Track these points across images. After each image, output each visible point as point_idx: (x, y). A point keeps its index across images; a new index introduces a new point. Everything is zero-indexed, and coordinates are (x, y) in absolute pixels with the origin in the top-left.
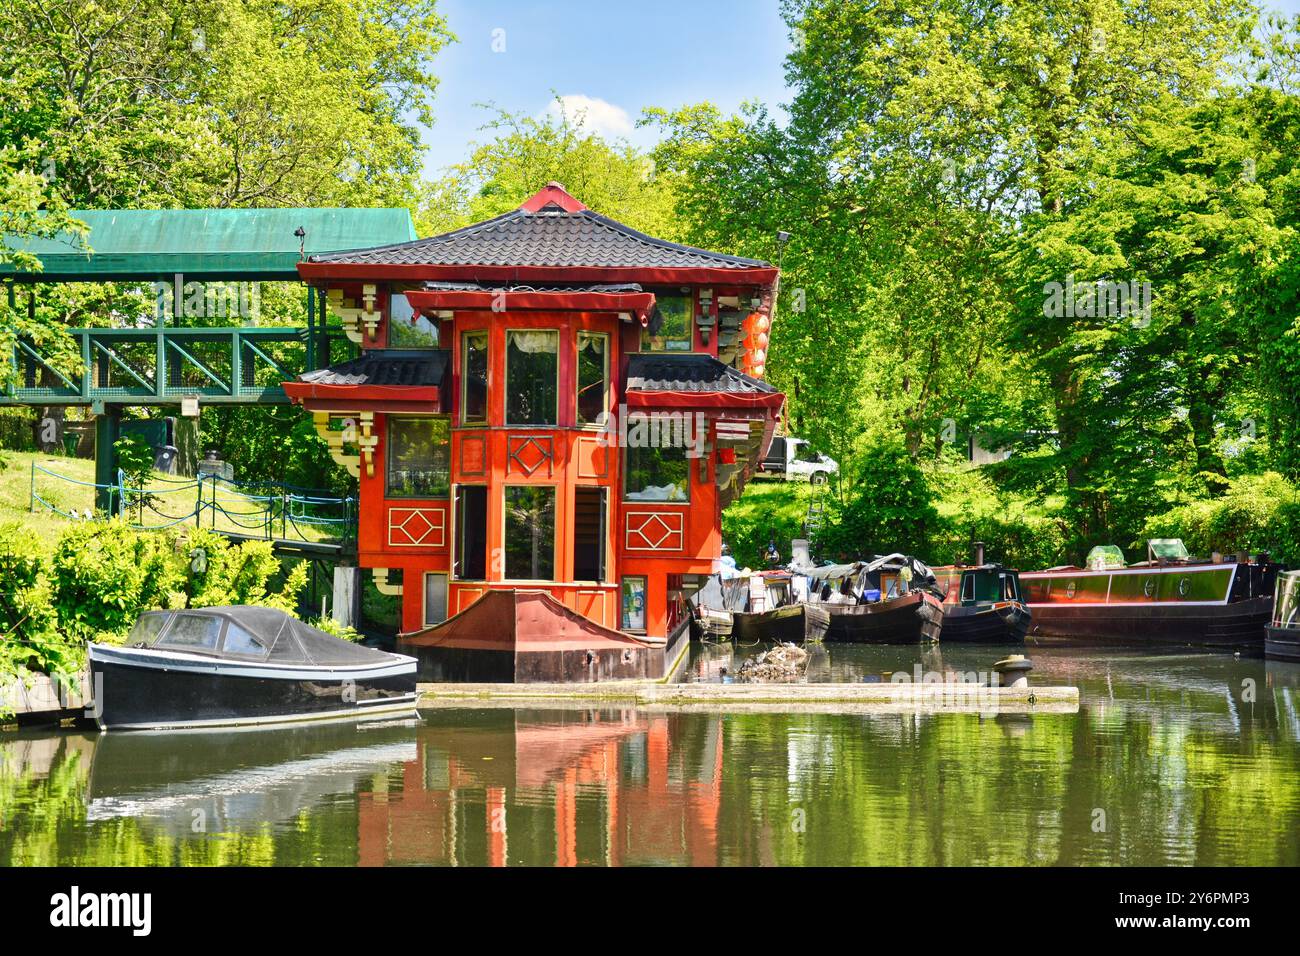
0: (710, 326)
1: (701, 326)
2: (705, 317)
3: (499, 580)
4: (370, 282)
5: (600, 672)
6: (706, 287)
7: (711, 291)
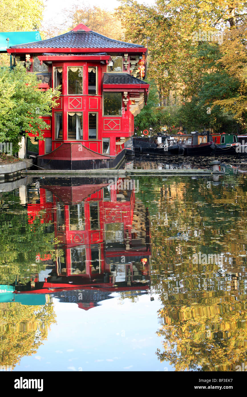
0: (127, 65)
1: (125, 65)
2: (126, 62)
3: (66, 140)
4: (28, 54)
5: (96, 166)
6: (126, 53)
7: (127, 54)
